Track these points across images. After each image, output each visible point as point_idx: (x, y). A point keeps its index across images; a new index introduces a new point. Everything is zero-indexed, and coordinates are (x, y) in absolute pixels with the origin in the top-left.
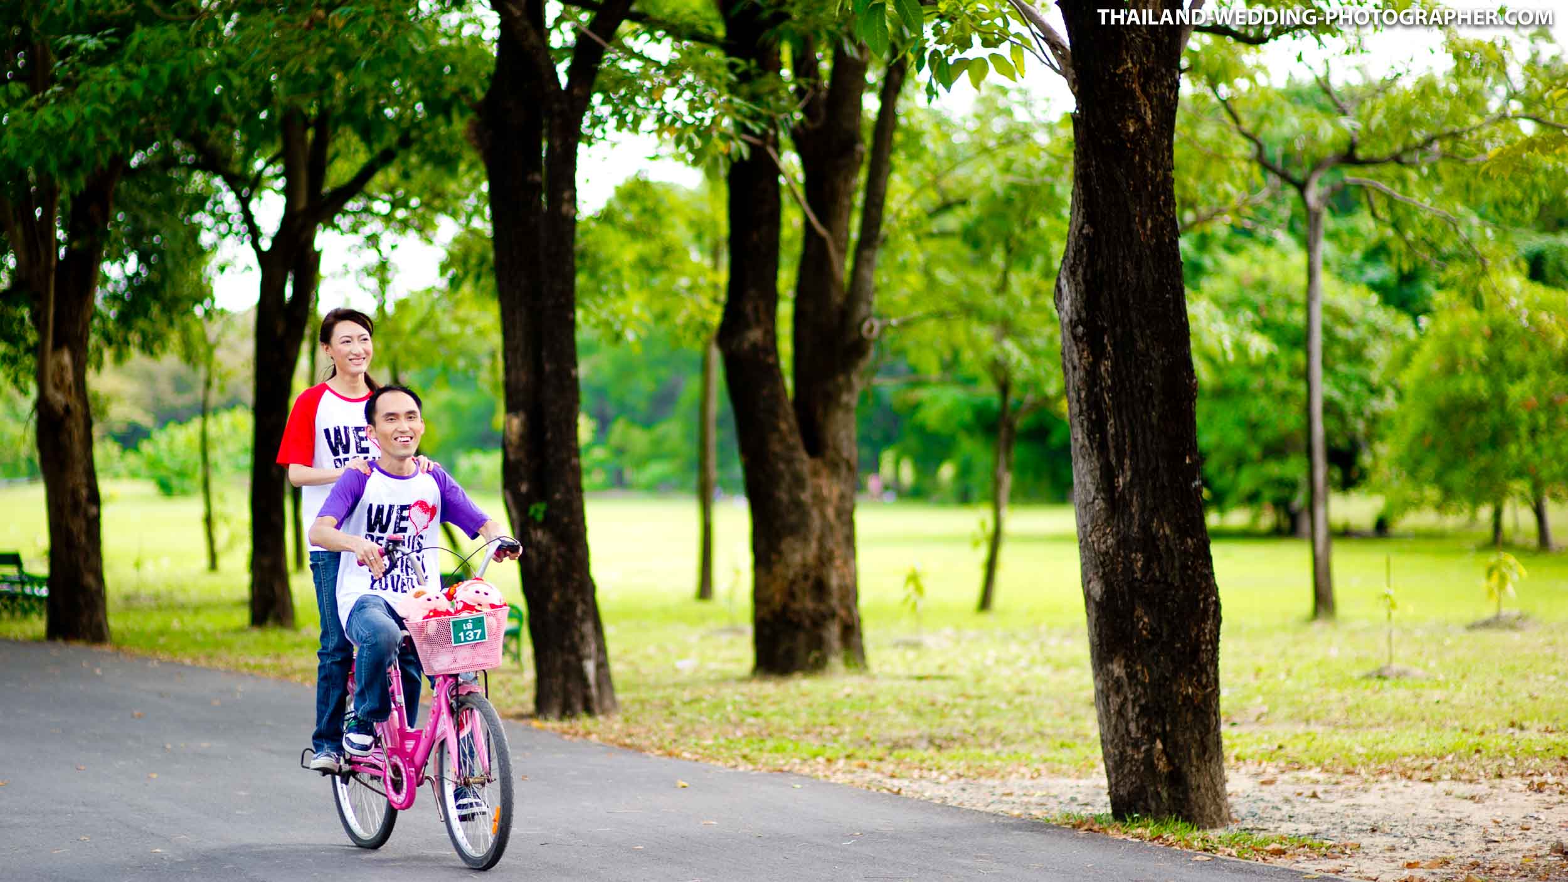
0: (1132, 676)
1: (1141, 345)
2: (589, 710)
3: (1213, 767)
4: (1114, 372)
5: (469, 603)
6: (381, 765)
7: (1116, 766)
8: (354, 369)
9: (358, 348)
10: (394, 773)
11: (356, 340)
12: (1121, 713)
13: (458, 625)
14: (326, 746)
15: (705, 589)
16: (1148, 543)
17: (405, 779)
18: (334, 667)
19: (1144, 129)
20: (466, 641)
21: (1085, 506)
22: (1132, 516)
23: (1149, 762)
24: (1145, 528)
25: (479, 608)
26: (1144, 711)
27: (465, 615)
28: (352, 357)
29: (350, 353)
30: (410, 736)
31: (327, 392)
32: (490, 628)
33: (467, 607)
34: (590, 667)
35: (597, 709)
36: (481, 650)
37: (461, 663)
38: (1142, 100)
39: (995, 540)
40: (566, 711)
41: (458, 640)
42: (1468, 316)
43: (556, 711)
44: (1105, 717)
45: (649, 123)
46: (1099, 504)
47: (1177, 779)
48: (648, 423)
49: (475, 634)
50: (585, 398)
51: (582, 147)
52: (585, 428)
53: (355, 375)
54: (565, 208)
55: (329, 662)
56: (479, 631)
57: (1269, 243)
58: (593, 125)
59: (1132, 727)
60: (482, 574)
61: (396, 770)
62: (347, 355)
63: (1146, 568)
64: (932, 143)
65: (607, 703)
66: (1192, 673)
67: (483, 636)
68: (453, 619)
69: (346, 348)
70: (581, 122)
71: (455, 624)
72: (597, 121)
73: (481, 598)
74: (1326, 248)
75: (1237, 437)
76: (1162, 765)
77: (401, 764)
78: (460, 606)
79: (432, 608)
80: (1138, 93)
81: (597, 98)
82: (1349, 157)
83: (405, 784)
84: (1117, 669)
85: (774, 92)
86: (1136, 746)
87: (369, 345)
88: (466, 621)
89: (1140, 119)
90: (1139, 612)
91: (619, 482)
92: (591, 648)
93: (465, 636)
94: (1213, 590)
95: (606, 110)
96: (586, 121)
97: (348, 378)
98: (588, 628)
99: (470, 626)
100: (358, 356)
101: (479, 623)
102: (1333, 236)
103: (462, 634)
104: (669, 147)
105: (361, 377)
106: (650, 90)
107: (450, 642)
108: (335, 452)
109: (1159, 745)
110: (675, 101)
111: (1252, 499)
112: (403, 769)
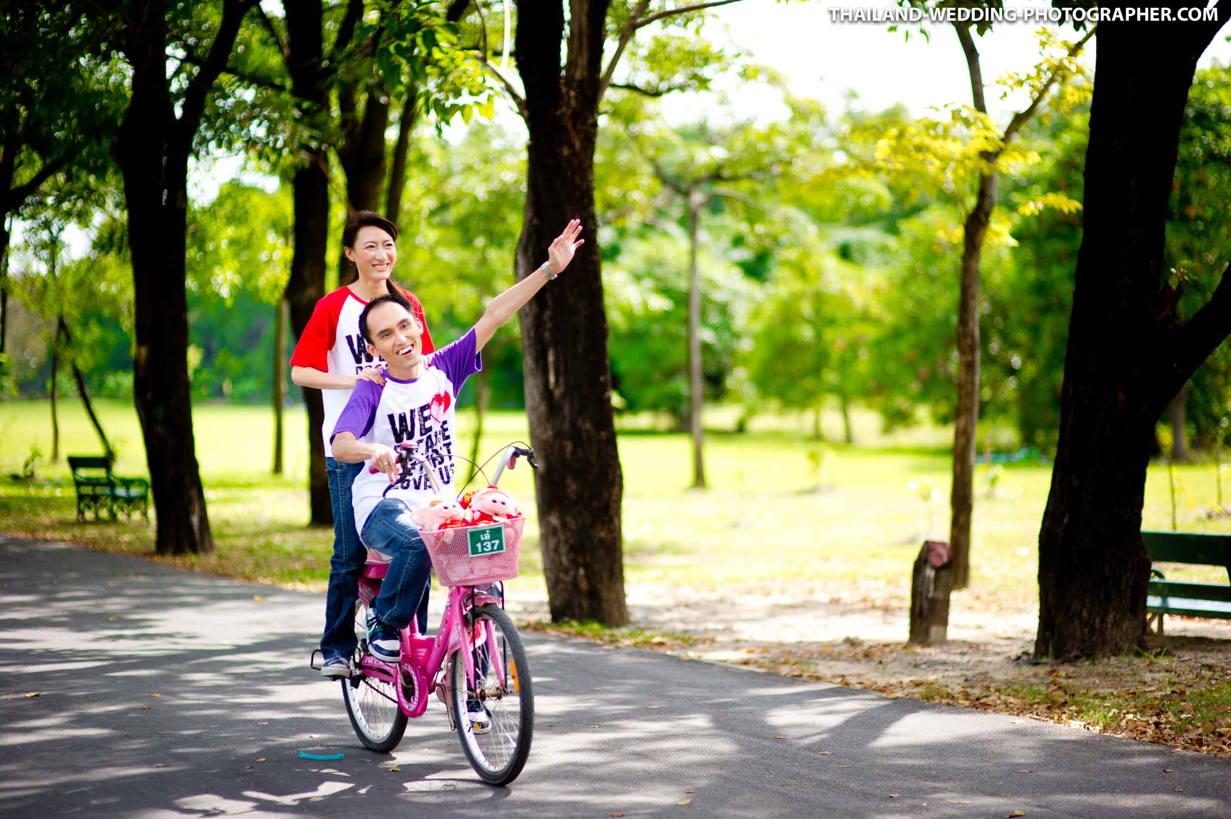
0: (564, 524)
1: (571, 300)
2: (194, 549)
3: (618, 586)
4: (553, 318)
5: (486, 512)
6: (392, 671)
7: (554, 586)
8: (377, 275)
9: (382, 253)
10: (405, 680)
11: (380, 246)
12: (556, 550)
13: (476, 536)
14: (336, 652)
15: (278, 467)
16: (576, 434)
17: (417, 687)
18: (348, 577)
19: (574, 153)
20: (483, 551)
21: (534, 409)
22: (564, 417)
23: (575, 583)
24: (573, 425)
25: (495, 518)
26: (572, 549)
27: (483, 525)
28: (375, 262)
29: (374, 258)
30: (421, 644)
31: (350, 297)
32: (508, 539)
33: (484, 517)
34: (195, 520)
35: (199, 549)
36: (498, 561)
37: (477, 574)
38: (573, 134)
39: (478, 435)
40: (178, 551)
41: (475, 551)
42: (798, 286)
43: (171, 550)
44: (546, 552)
45: (238, 144)
46: (543, 408)
47: (593, 595)
48: (241, 352)
49: (493, 545)
50: (193, 335)
51: (191, 161)
52: (194, 356)
53: (377, 281)
54: (179, 203)
55: (343, 571)
56: (497, 542)
57: (665, 234)
58: (200, 144)
59: (564, 560)
60: (496, 482)
61: (407, 677)
62: (370, 262)
63: (574, 452)
64: (435, 161)
65: (206, 544)
66: (604, 523)
67: (500, 547)
68: (471, 529)
69: (372, 253)
70: (191, 140)
71: (472, 534)
72: (204, 141)
73: (498, 507)
74: (703, 236)
75: (643, 366)
76: (584, 585)
77: (412, 672)
78: (477, 515)
79: (448, 516)
80: (570, 128)
81: (203, 126)
82: (716, 176)
83: (417, 692)
84: (554, 520)
85: (325, 123)
86: (566, 571)
87: (393, 251)
88: (484, 532)
89: (572, 146)
90: (569, 481)
91: (217, 395)
92: (197, 507)
93: (483, 547)
94: (618, 466)
95: (209, 134)
96: (196, 140)
97: (370, 283)
98: (194, 493)
99: (487, 536)
100: (381, 263)
101: (496, 533)
102: (710, 228)
103: (479, 545)
104: (253, 162)
105: (384, 283)
106: (240, 121)
107: (467, 552)
108: (358, 360)
109: (582, 571)
110: (258, 130)
111: (654, 407)
112: (415, 678)
